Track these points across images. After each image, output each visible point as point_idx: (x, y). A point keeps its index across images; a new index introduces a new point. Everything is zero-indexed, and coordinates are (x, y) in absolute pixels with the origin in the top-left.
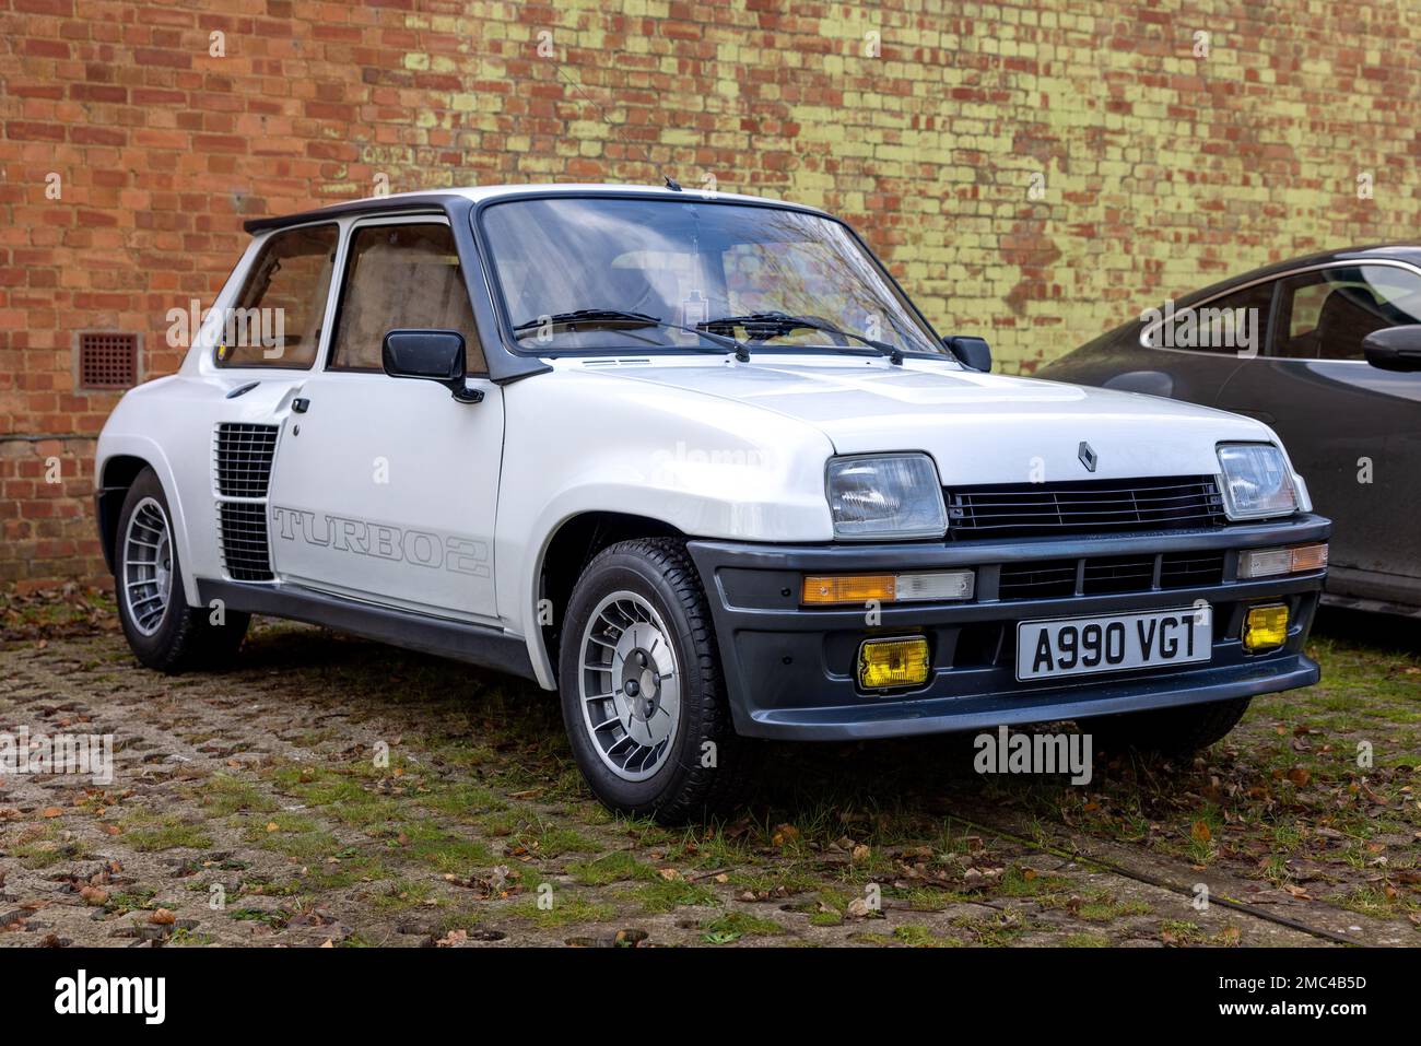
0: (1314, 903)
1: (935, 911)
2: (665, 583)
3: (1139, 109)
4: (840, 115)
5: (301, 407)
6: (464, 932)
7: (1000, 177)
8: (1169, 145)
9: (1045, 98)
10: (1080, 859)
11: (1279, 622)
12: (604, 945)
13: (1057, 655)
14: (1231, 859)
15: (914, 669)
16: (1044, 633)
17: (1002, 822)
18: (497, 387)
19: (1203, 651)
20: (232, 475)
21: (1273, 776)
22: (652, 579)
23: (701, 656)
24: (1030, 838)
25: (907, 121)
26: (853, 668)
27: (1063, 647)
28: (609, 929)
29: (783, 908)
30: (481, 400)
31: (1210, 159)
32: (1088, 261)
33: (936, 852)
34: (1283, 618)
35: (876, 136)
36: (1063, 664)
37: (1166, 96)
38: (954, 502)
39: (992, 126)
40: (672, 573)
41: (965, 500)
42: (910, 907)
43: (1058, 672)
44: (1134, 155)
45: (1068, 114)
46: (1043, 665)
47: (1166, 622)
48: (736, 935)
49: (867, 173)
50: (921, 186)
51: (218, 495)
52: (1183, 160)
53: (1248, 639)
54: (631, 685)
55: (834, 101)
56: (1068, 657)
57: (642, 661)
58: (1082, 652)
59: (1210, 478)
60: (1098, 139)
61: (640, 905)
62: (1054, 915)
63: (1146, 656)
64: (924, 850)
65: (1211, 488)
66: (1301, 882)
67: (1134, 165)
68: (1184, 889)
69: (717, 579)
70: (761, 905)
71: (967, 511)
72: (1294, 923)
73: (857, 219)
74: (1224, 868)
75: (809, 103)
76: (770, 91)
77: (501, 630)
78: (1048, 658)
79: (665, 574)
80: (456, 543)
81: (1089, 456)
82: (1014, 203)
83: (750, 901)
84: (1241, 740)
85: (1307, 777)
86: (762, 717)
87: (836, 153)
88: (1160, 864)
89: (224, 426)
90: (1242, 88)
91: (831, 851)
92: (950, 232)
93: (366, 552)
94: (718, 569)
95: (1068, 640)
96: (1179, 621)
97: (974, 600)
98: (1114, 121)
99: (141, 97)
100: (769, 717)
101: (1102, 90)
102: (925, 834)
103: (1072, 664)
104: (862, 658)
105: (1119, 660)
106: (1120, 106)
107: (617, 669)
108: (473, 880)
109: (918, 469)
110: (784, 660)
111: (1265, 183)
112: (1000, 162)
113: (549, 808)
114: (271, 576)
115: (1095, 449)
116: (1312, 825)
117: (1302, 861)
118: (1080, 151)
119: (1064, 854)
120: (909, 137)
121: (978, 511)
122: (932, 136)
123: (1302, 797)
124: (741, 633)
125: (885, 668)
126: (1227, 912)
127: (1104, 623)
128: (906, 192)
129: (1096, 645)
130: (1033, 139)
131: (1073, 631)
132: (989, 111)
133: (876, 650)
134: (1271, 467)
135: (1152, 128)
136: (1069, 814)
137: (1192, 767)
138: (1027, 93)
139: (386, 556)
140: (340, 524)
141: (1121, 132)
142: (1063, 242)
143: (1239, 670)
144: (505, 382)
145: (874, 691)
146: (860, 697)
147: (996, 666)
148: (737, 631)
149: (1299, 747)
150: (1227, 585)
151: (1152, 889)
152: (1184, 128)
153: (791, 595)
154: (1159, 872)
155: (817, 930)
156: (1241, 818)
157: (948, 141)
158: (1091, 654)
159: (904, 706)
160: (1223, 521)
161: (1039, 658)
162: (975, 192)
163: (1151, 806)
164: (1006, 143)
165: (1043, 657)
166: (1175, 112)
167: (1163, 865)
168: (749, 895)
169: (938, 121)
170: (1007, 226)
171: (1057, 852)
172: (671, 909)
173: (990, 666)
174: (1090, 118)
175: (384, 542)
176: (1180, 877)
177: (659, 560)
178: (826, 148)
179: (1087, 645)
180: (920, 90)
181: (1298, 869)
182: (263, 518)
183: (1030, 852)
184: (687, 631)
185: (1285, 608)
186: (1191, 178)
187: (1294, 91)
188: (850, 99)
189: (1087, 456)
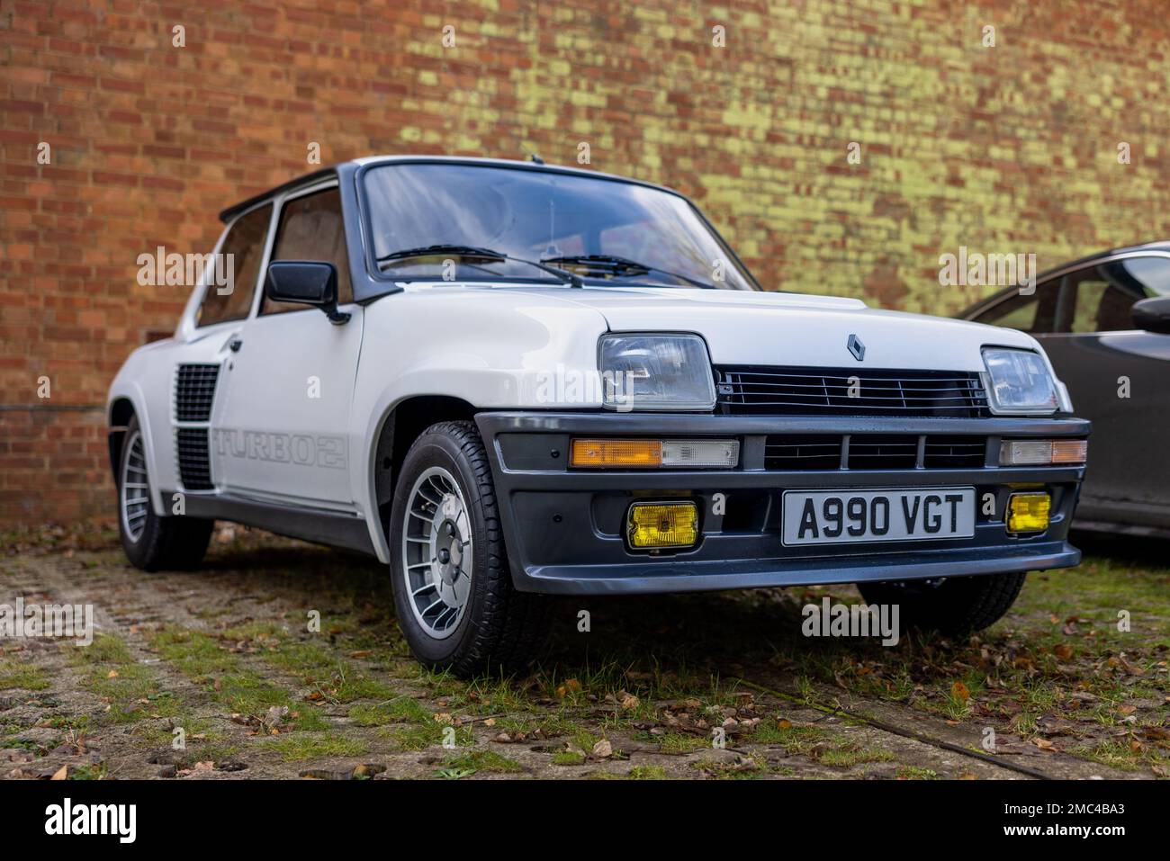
0: (1059, 755)
1: (682, 754)
2: (462, 455)
3: (972, 184)
4: (739, 182)
5: (236, 347)
6: (212, 763)
7: (864, 232)
8: (994, 212)
9: (898, 175)
10: (840, 713)
11: (1042, 509)
12: (339, 778)
13: (822, 524)
14: (986, 716)
15: (684, 530)
16: (809, 502)
17: (780, 684)
18: (361, 308)
19: (966, 528)
20: (186, 405)
21: (1039, 652)
22: (453, 453)
23: (487, 520)
24: (800, 696)
25: (790, 188)
26: (623, 527)
27: (828, 517)
28: (351, 763)
29: (533, 750)
30: (348, 320)
31: (1026, 223)
32: (932, 297)
33: (705, 705)
34: (1045, 506)
35: (766, 199)
36: (828, 532)
37: (992, 175)
38: (724, 379)
39: (857, 194)
40: (468, 446)
41: (734, 378)
42: (659, 751)
43: (823, 539)
44: (968, 218)
45: (916, 186)
46: (809, 532)
47: (929, 499)
48: (472, 771)
49: (760, 226)
50: (801, 236)
51: (175, 422)
52: (1005, 223)
53: (1011, 522)
54: (442, 553)
55: (734, 172)
56: (833, 526)
57: (451, 531)
58: (847, 522)
59: (975, 375)
60: (939, 206)
61: (397, 744)
62: (797, 760)
63: (910, 530)
64: (691, 702)
65: (976, 385)
66: (1049, 736)
67: (967, 226)
68: (933, 740)
69: (497, 445)
70: (515, 746)
71: (736, 388)
72: (1034, 772)
73: (752, 261)
74: (977, 723)
75: (716, 172)
76: (685, 163)
77: (355, 514)
78: (813, 526)
79: (463, 447)
80: (322, 442)
81: (857, 347)
82: (875, 252)
83: (505, 742)
84: (1014, 624)
85: (1070, 653)
86: (535, 572)
87: (737, 210)
88: (916, 719)
89: (182, 367)
90: (1050, 171)
91: (607, 702)
92: (825, 273)
93: (267, 458)
94: (497, 435)
95: (833, 510)
96: (943, 499)
97: (740, 467)
98: (951, 192)
99: (197, 155)
100: (542, 573)
101: (942, 169)
102: (704, 689)
103: (837, 533)
104: (632, 518)
105: (884, 531)
106: (956, 181)
107: (433, 541)
108: (252, 718)
109: (689, 348)
110: (555, 519)
111: (1070, 242)
112: (863, 220)
113: (372, 665)
114: (211, 487)
115: (863, 341)
116: (1067, 689)
117: (1054, 719)
118: (925, 215)
119: (826, 709)
120: (793, 200)
121: (746, 388)
122: (810, 201)
123: (1062, 668)
124: (518, 494)
125: (654, 531)
126: (970, 760)
127: (869, 497)
128: (791, 242)
129: (862, 517)
130: (888, 204)
131: (838, 502)
132: (854, 183)
133: (643, 512)
134: (1033, 369)
135: (981, 199)
136: (842, 677)
137: (967, 644)
138: (883, 170)
139: (279, 460)
140: (252, 436)
141: (957, 200)
142: (912, 282)
143: (1004, 550)
144: (366, 302)
145: (645, 550)
146: (628, 555)
147: (765, 533)
148: (513, 492)
149: (1068, 631)
150: (989, 468)
151: (901, 740)
152: (1005, 199)
153: (561, 457)
154: (912, 726)
155: (555, 768)
156: (1002, 683)
157: (823, 204)
158: (857, 525)
159: (673, 566)
160: (987, 413)
161: (804, 526)
162: (844, 244)
163: (922, 672)
164: (867, 207)
165: (807, 525)
166: (999, 188)
167: (919, 720)
168: (505, 736)
169: (815, 190)
170: (869, 269)
171: (821, 707)
172: (423, 747)
173: (760, 533)
174: (932, 190)
175: (279, 447)
176: (933, 731)
177: (459, 435)
178: (727, 207)
179: (852, 516)
180: (801, 165)
181: (1048, 725)
182: (206, 439)
183: (796, 707)
184: (477, 497)
185: (1048, 497)
186: (1011, 236)
187: (1090, 174)
188: (747, 170)
189: (856, 347)
